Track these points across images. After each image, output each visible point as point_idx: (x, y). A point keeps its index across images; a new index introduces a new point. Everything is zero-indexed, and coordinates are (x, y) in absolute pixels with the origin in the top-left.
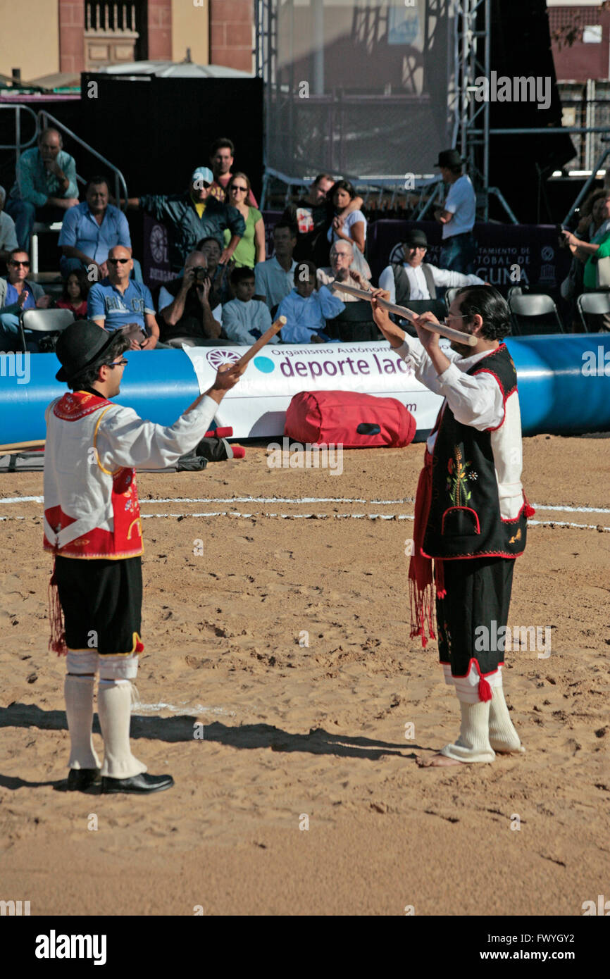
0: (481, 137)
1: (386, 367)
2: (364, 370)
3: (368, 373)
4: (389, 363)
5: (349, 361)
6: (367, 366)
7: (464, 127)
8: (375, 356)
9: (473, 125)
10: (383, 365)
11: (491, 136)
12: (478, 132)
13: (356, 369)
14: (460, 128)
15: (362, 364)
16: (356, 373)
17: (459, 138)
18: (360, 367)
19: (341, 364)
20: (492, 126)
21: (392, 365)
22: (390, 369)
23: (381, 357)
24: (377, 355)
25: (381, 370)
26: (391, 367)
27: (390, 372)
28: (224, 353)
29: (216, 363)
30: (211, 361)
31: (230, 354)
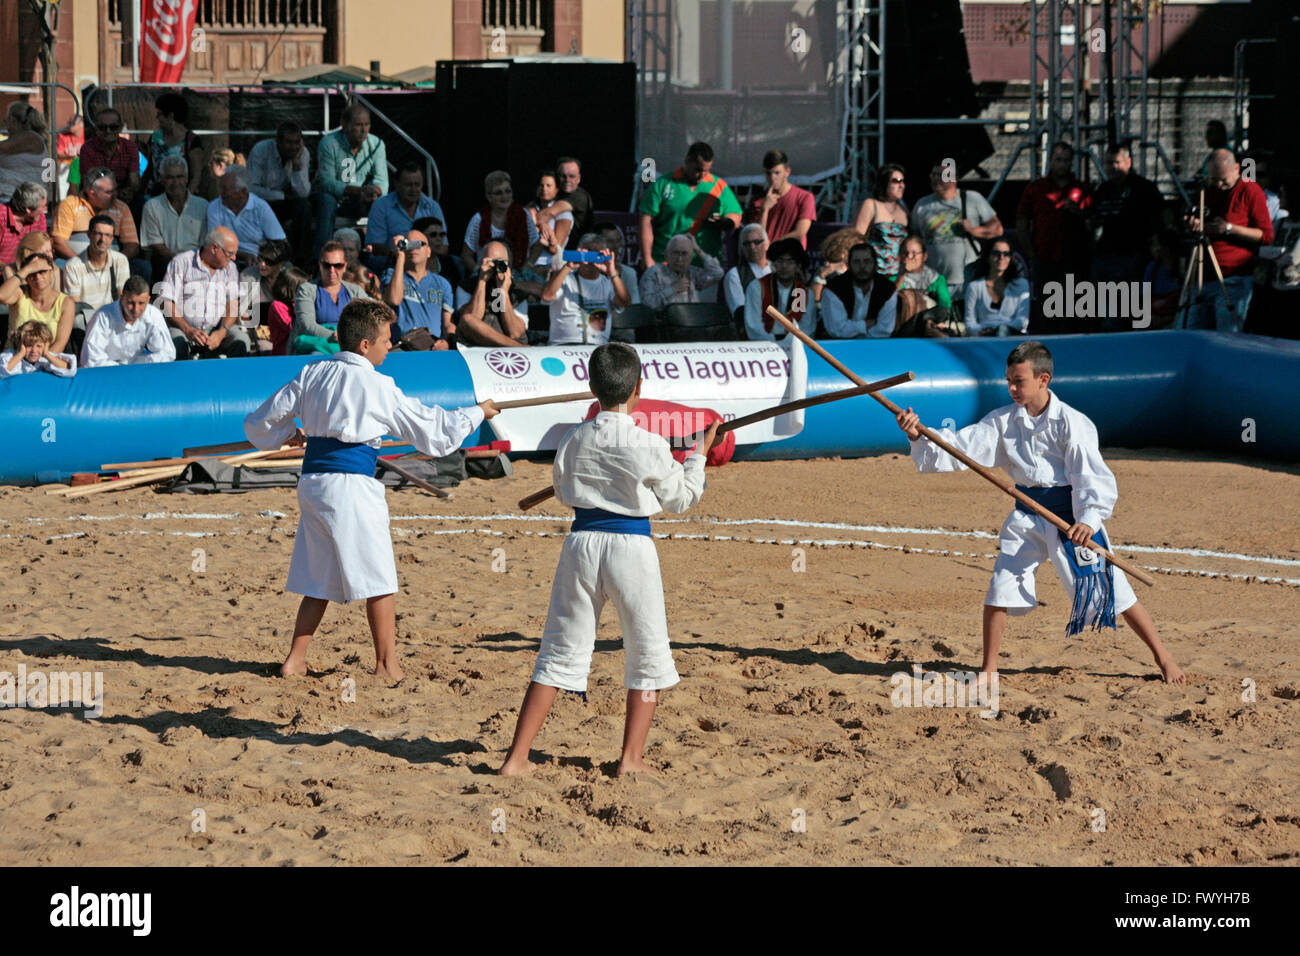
0: (875, 128)
1: (699, 371)
2: (672, 373)
3: (677, 377)
4: (702, 366)
5: (655, 364)
6: (676, 369)
7: (855, 116)
8: (686, 358)
9: (866, 115)
10: (695, 368)
11: (888, 128)
12: (872, 122)
13: (663, 372)
14: (850, 117)
15: (670, 367)
16: (663, 378)
17: (849, 128)
18: (667, 371)
20: (888, 116)
21: (707, 368)
22: (703, 373)
23: (693, 359)
24: (689, 357)
25: (692, 376)
26: (705, 371)
27: (703, 377)
28: (506, 354)
29: (495, 364)
30: (490, 362)
31: (513, 355)
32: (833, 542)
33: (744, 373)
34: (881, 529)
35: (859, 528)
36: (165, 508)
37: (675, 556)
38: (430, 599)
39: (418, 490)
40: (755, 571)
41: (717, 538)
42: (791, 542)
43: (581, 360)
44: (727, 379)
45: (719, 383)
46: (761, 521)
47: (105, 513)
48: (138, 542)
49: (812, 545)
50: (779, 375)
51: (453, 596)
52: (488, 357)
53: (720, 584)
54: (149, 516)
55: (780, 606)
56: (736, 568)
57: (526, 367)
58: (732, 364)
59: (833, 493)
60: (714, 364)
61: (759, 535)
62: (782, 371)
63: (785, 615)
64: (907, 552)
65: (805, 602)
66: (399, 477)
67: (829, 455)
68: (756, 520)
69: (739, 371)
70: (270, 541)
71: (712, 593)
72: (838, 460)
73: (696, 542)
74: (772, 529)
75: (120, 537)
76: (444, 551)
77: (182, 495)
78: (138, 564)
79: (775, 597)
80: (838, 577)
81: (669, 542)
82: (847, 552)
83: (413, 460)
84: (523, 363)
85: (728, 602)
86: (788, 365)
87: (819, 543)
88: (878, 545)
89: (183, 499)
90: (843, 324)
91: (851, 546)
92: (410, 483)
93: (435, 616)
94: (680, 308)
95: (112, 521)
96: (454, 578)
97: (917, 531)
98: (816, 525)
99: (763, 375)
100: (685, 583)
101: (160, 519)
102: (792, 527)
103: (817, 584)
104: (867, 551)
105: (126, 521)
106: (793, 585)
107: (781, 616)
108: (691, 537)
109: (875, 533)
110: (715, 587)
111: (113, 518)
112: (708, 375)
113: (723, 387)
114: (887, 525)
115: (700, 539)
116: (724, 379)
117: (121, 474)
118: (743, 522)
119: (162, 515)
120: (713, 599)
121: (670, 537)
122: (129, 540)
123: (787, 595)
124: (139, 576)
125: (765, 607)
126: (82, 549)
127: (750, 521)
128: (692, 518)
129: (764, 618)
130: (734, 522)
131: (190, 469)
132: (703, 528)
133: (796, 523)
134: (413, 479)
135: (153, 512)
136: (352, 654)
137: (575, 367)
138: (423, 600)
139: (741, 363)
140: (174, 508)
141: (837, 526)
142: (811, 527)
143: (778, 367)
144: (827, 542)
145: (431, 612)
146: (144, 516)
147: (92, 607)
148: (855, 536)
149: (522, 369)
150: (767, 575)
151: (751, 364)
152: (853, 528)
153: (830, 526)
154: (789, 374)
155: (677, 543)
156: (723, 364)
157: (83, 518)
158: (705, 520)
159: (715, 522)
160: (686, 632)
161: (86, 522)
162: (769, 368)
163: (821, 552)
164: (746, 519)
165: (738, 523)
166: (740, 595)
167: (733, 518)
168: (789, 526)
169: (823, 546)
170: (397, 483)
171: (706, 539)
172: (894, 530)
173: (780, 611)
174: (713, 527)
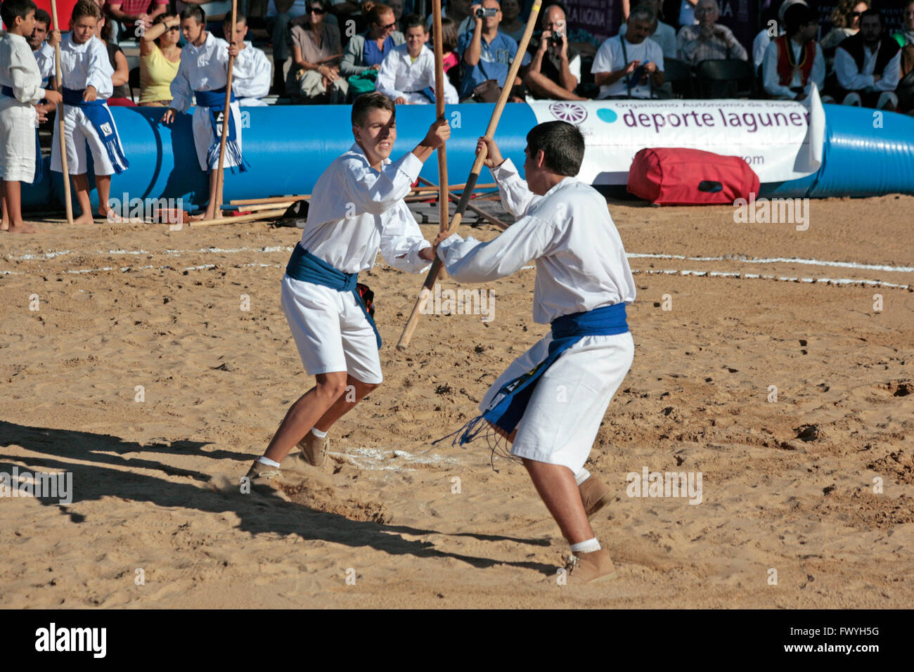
1: (731, 121)
2: (709, 122)
3: (713, 125)
4: (734, 117)
5: (694, 114)
6: (712, 119)
8: (720, 111)
10: (728, 119)
13: (700, 120)
15: (707, 117)
16: (701, 125)
18: (704, 120)
19: (685, 117)
21: (738, 118)
22: (735, 122)
23: (726, 111)
24: (723, 110)
25: (725, 124)
26: (737, 121)
27: (736, 125)
28: (568, 105)
29: (558, 113)
30: (554, 111)
31: (573, 106)
32: (847, 281)
33: (770, 123)
34: (888, 268)
35: (869, 267)
36: (281, 242)
37: (711, 293)
38: (507, 332)
39: (491, 226)
40: (781, 308)
41: (747, 276)
42: (811, 280)
43: (631, 111)
44: (756, 129)
45: (749, 131)
46: (783, 260)
47: (230, 246)
48: (259, 274)
49: (829, 283)
50: (801, 124)
51: (525, 329)
52: (552, 107)
53: (752, 320)
54: (267, 250)
55: (803, 343)
56: (764, 306)
57: (584, 115)
58: (759, 115)
59: (844, 233)
60: (744, 116)
61: (782, 273)
62: (803, 121)
63: (809, 352)
64: (911, 291)
65: (825, 339)
66: (475, 214)
67: (840, 194)
68: (779, 259)
69: (766, 121)
70: (370, 275)
71: (744, 329)
72: (848, 199)
73: (729, 280)
74: (794, 268)
75: (244, 269)
76: (516, 286)
77: (294, 229)
78: (260, 295)
79: (799, 334)
80: (853, 315)
81: (706, 280)
82: (859, 290)
83: (487, 200)
84: (582, 113)
85: (759, 338)
86: (808, 117)
87: (835, 282)
88: (886, 284)
89: (294, 233)
90: (854, 79)
91: (862, 285)
92: (485, 221)
93: (511, 348)
94: (711, 64)
95: (237, 254)
96: (526, 312)
98: (831, 264)
99: (787, 124)
100: (720, 319)
101: (276, 252)
102: (811, 265)
103: (835, 322)
105: (249, 253)
106: (814, 322)
107: (805, 352)
108: (725, 275)
109: (883, 272)
110: (747, 324)
111: (237, 251)
112: (739, 123)
113: (753, 134)
114: (893, 264)
115: (732, 277)
116: (753, 127)
117: (241, 210)
118: (768, 261)
119: (278, 249)
120: (746, 336)
121: (706, 275)
122: (251, 272)
123: (809, 332)
124: (262, 307)
125: (791, 344)
126: (214, 281)
127: (774, 260)
128: (724, 257)
129: (791, 353)
130: (761, 261)
131: (299, 204)
132: (733, 265)
133: (813, 262)
134: (489, 218)
135: (271, 246)
136: (443, 385)
137: (625, 116)
138: (501, 334)
139: (768, 115)
140: (288, 242)
141: (850, 265)
142: (827, 266)
143: (799, 118)
144: (842, 281)
145: (508, 344)
146: (263, 249)
147: (224, 336)
148: (866, 275)
149: (580, 117)
150: (792, 313)
151: (776, 116)
152: (863, 267)
153: (843, 265)
154: (809, 123)
155: (713, 280)
156: (752, 115)
157: (212, 250)
158: (735, 258)
159: (744, 260)
160: (724, 367)
161: (215, 254)
162: (792, 119)
163: (836, 290)
164: (771, 258)
165: (764, 261)
166: (770, 331)
167: (760, 257)
168: (808, 265)
169: (838, 284)
170: (475, 221)
171: (737, 277)
172: (899, 269)
173: (804, 348)
174: (743, 265)
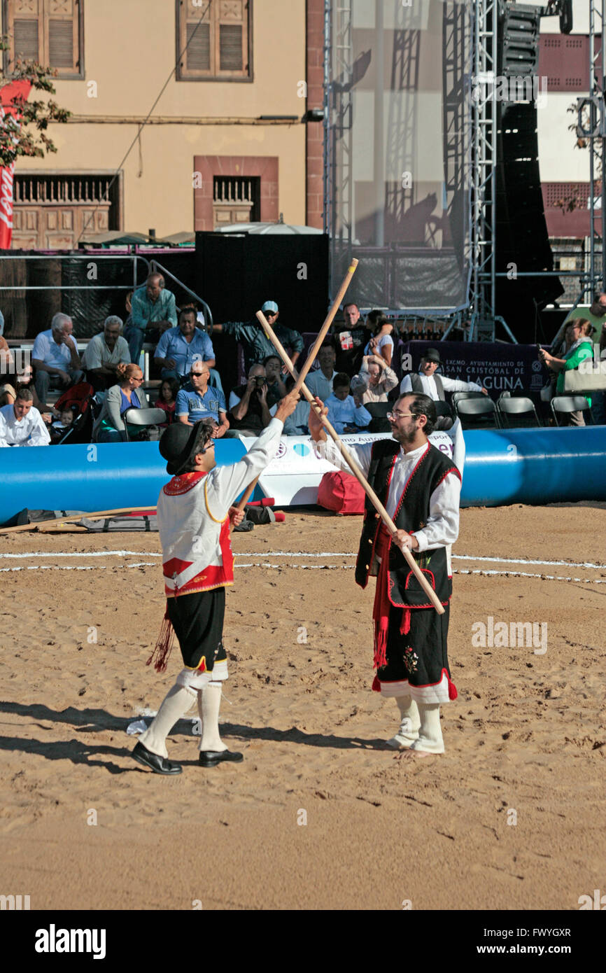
32: (494, 572)
34: (523, 562)
35: (509, 561)
42: (467, 572)
49: (481, 574)
59: (486, 534)
64: (544, 579)
67: (479, 505)
82: (505, 579)
86: (453, 447)
87: (485, 573)
88: (524, 574)
91: (507, 575)
97: (548, 563)
98: (480, 559)
104: (517, 578)
109: (520, 564)
114: (527, 558)
133: (467, 558)
141: (495, 560)
142: (477, 560)
144: (491, 572)
148: (507, 567)
152: (505, 561)
153: (490, 559)
163: (488, 579)
168: (464, 560)
169: (488, 575)
172: (532, 562)
